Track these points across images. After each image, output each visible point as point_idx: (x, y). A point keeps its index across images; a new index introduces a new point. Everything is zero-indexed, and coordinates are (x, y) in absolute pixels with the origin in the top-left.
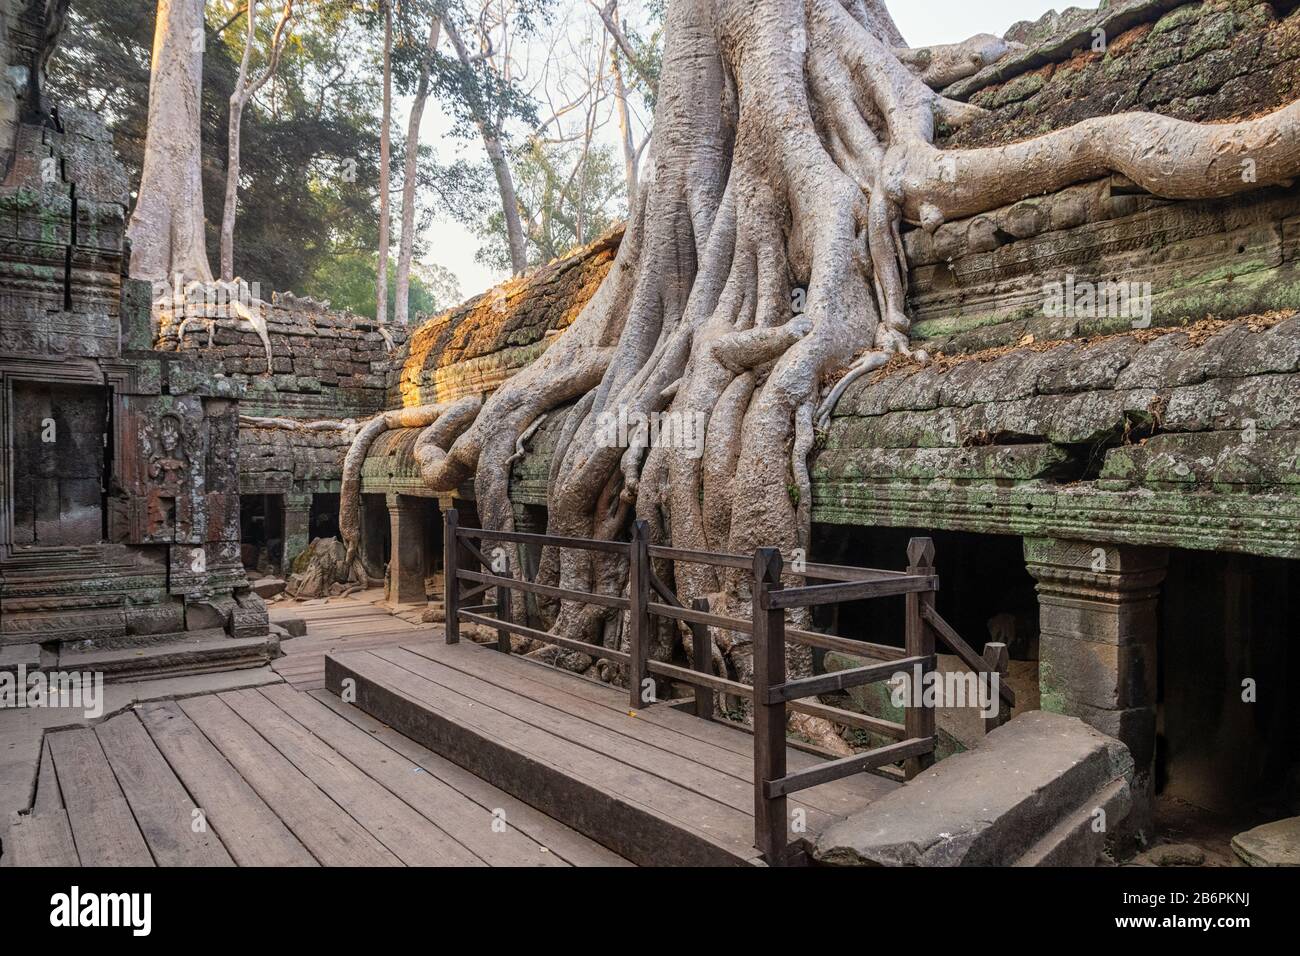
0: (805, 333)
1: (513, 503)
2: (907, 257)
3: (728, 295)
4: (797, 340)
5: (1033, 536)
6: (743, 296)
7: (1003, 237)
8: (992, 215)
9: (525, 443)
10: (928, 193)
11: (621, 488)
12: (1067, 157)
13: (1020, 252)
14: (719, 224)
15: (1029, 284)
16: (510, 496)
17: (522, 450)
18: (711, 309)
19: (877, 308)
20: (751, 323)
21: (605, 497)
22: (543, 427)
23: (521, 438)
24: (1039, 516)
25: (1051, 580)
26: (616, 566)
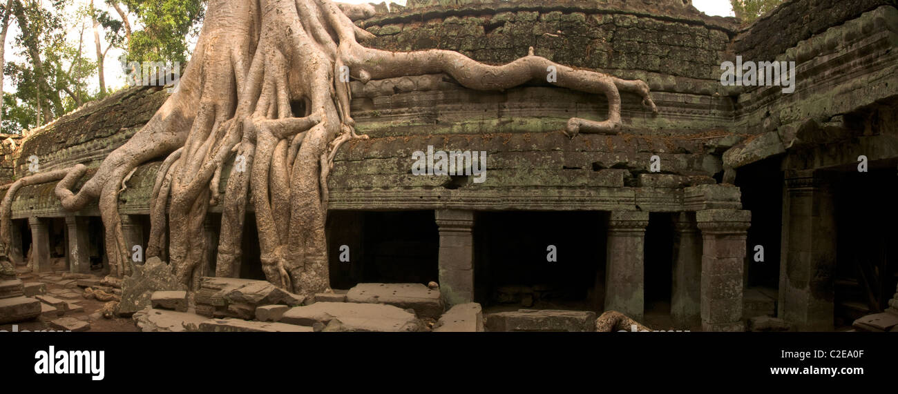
0: (319, 122)
1: (121, 215)
2: (352, 94)
3: (262, 102)
4: (316, 124)
5: (440, 209)
6: (270, 104)
7: (396, 90)
8: (392, 80)
9: (127, 183)
10: (364, 65)
11: (210, 198)
12: (425, 61)
13: (404, 98)
14: (255, 68)
15: (407, 111)
16: (118, 211)
17: (125, 187)
18: (253, 108)
19: (339, 114)
20: (276, 115)
21: (196, 204)
22: (136, 174)
23: (124, 181)
24: (443, 201)
25: (444, 226)
26: (201, 240)
